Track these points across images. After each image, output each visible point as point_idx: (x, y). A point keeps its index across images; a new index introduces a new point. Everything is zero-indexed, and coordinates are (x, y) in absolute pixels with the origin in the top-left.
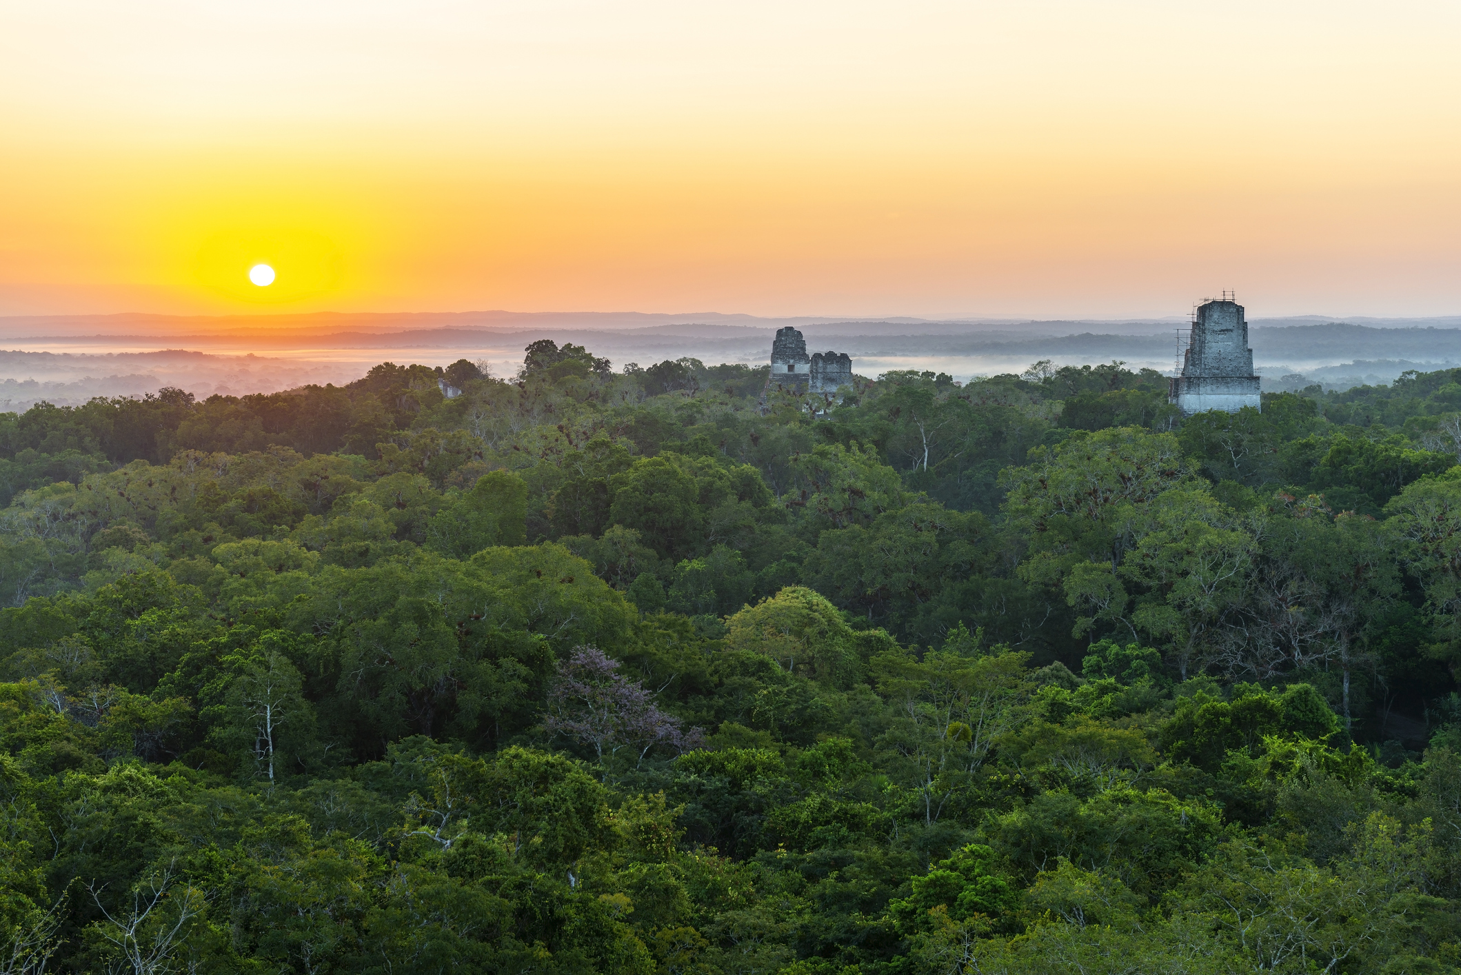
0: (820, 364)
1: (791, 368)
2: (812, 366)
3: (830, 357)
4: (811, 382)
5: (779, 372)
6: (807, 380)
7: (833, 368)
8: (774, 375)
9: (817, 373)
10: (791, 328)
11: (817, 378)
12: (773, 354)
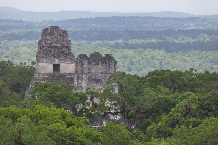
0: (86, 65)
1: (56, 67)
2: (77, 66)
3: (96, 58)
4: (75, 82)
5: (44, 72)
6: (72, 80)
7: (98, 69)
8: (39, 74)
9: (82, 73)
10: (56, 28)
11: (82, 78)
12: (38, 53)
